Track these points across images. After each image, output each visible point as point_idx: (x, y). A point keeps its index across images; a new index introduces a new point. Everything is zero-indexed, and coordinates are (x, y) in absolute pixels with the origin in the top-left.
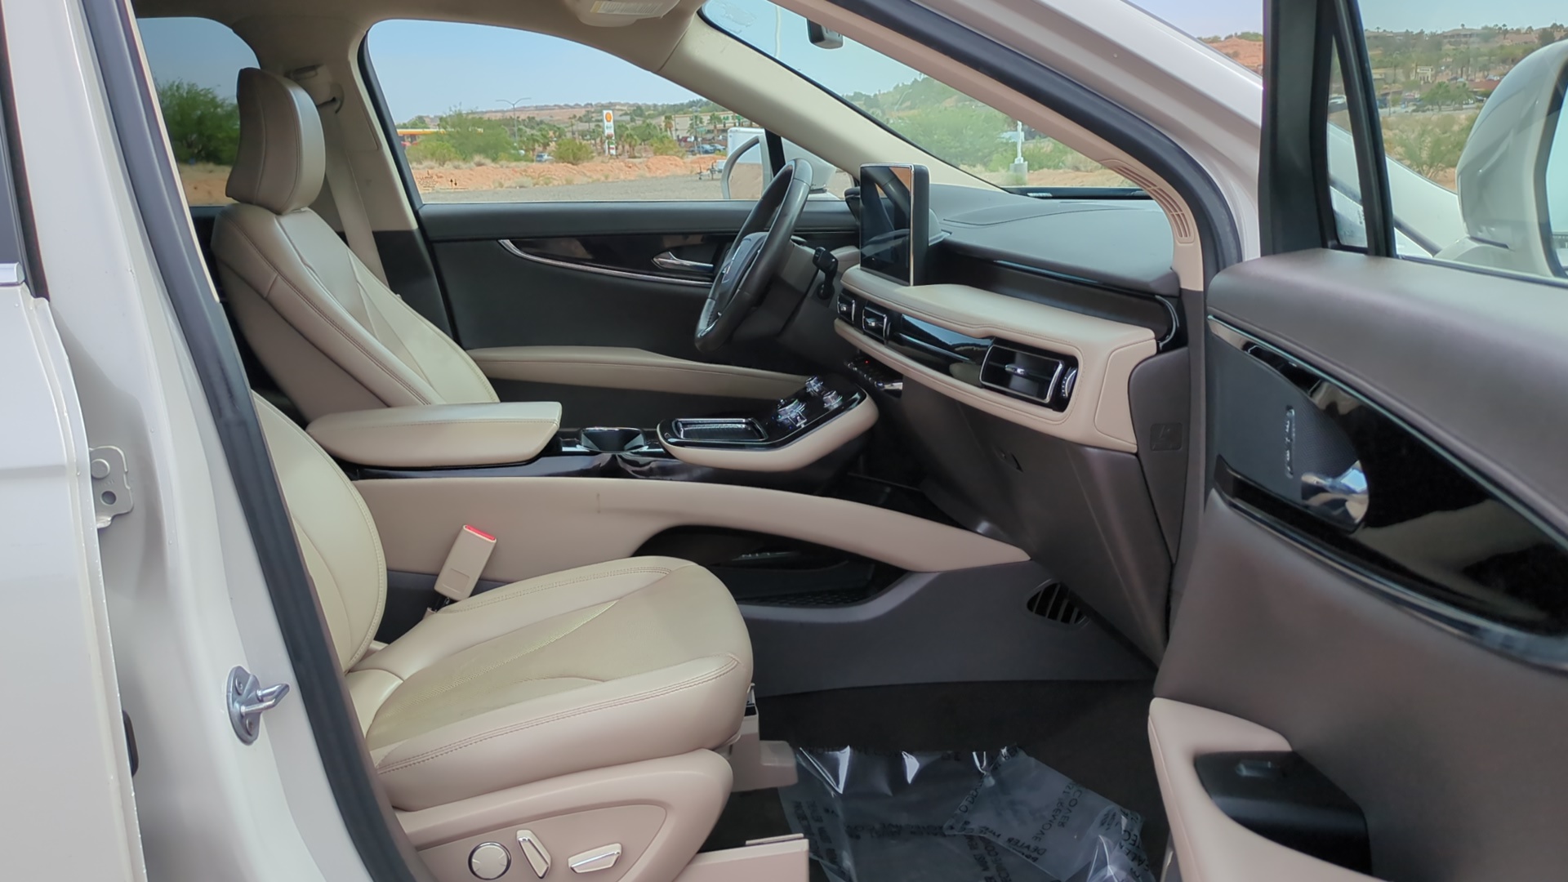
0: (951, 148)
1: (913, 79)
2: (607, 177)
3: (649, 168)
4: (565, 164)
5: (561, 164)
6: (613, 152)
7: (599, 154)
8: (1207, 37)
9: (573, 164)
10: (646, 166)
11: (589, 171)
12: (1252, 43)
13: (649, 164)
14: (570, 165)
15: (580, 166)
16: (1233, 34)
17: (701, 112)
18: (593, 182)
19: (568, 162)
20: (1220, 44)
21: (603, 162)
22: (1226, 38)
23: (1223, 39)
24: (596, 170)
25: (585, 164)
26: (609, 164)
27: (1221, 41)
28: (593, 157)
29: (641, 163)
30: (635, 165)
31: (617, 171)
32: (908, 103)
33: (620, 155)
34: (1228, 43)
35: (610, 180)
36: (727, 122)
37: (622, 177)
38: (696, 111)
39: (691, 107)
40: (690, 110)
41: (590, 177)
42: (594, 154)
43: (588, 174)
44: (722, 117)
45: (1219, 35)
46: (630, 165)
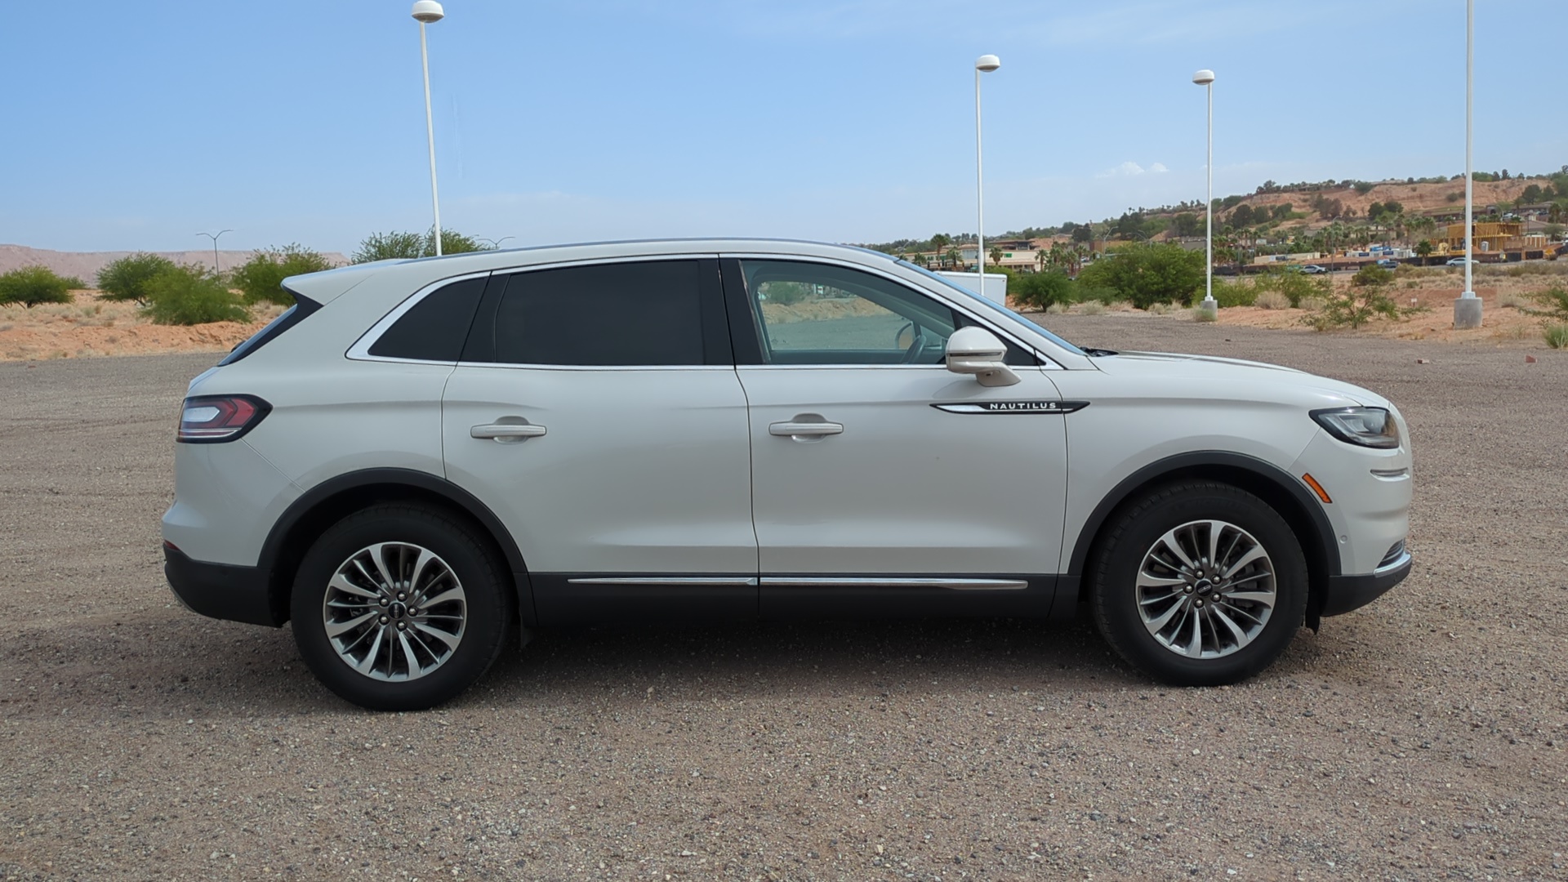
0: (1153, 284)
1: (1122, 214)
2: (816, 317)
3: (855, 308)
4: (778, 304)
5: (775, 305)
6: (821, 292)
7: (809, 294)
8: (1432, 177)
9: (785, 305)
10: (853, 306)
11: (800, 311)
12: (1481, 183)
13: (855, 304)
14: (782, 306)
15: (791, 306)
16: (1460, 174)
17: (907, 252)
18: (803, 321)
19: (782, 303)
20: (1445, 185)
21: (812, 303)
22: (1453, 178)
23: (1449, 179)
24: (806, 310)
25: (796, 305)
26: (819, 305)
27: (1447, 182)
28: (803, 299)
29: (847, 303)
30: (842, 306)
31: (825, 311)
32: (1119, 235)
33: (827, 294)
34: (1454, 184)
35: (819, 319)
36: (931, 262)
37: (830, 316)
38: (902, 251)
39: (897, 247)
40: (896, 249)
41: (801, 316)
42: (804, 295)
43: (799, 314)
44: (926, 257)
45: (1444, 175)
46: (838, 306)
